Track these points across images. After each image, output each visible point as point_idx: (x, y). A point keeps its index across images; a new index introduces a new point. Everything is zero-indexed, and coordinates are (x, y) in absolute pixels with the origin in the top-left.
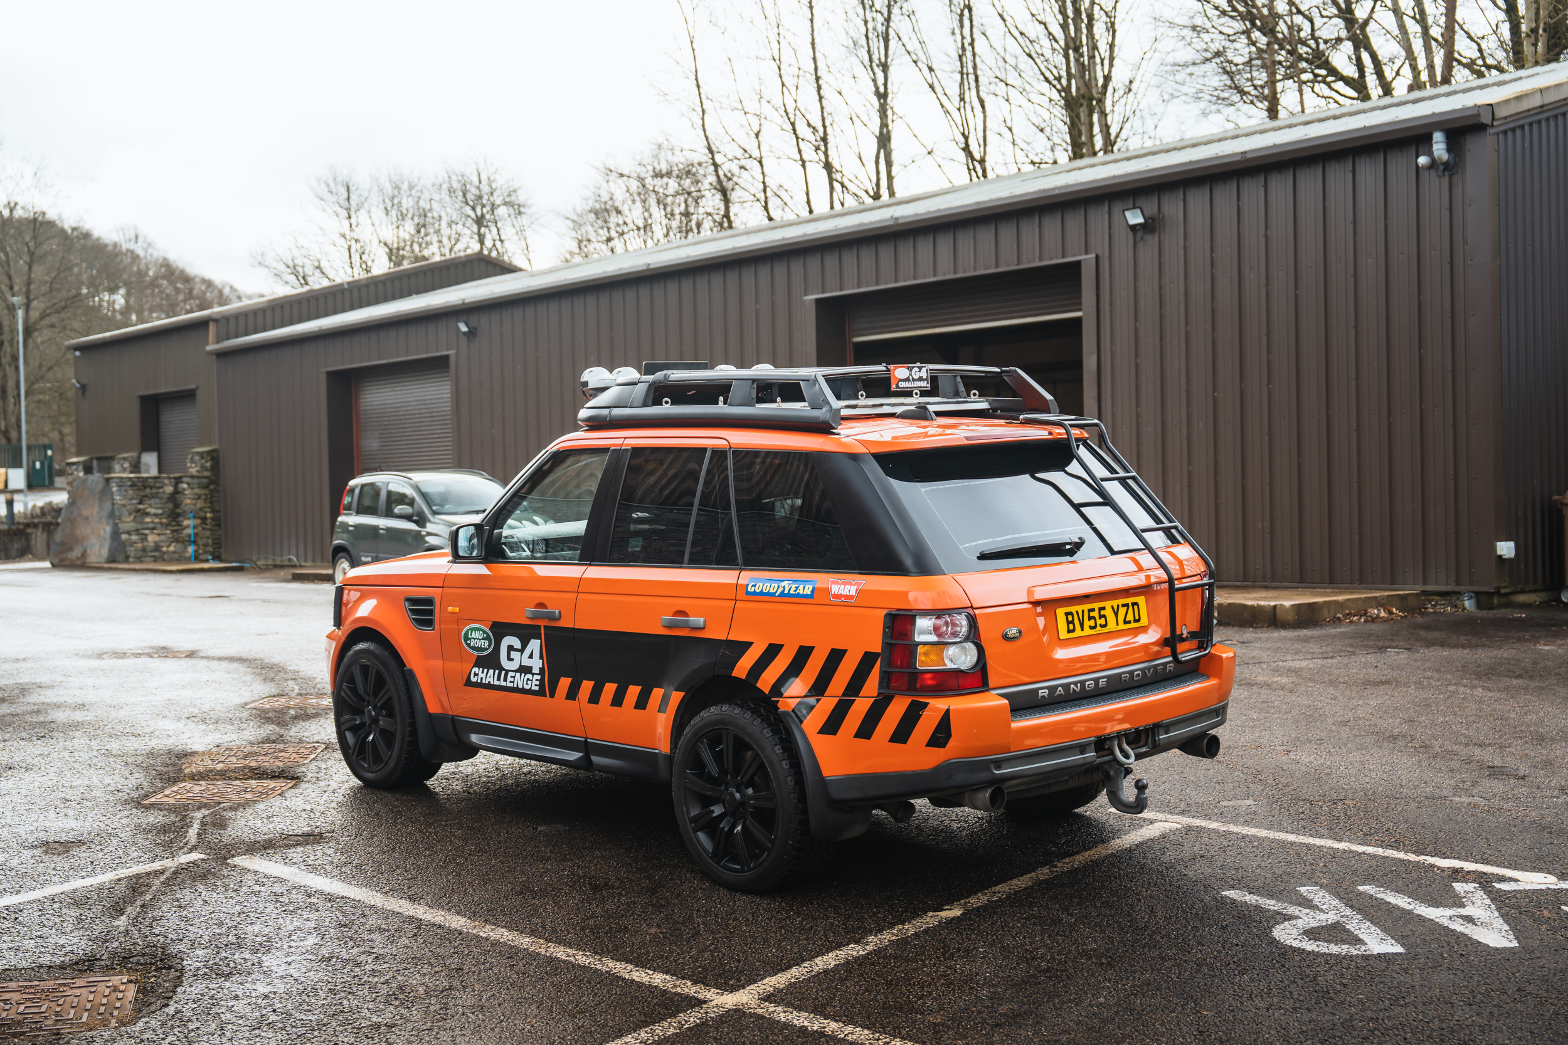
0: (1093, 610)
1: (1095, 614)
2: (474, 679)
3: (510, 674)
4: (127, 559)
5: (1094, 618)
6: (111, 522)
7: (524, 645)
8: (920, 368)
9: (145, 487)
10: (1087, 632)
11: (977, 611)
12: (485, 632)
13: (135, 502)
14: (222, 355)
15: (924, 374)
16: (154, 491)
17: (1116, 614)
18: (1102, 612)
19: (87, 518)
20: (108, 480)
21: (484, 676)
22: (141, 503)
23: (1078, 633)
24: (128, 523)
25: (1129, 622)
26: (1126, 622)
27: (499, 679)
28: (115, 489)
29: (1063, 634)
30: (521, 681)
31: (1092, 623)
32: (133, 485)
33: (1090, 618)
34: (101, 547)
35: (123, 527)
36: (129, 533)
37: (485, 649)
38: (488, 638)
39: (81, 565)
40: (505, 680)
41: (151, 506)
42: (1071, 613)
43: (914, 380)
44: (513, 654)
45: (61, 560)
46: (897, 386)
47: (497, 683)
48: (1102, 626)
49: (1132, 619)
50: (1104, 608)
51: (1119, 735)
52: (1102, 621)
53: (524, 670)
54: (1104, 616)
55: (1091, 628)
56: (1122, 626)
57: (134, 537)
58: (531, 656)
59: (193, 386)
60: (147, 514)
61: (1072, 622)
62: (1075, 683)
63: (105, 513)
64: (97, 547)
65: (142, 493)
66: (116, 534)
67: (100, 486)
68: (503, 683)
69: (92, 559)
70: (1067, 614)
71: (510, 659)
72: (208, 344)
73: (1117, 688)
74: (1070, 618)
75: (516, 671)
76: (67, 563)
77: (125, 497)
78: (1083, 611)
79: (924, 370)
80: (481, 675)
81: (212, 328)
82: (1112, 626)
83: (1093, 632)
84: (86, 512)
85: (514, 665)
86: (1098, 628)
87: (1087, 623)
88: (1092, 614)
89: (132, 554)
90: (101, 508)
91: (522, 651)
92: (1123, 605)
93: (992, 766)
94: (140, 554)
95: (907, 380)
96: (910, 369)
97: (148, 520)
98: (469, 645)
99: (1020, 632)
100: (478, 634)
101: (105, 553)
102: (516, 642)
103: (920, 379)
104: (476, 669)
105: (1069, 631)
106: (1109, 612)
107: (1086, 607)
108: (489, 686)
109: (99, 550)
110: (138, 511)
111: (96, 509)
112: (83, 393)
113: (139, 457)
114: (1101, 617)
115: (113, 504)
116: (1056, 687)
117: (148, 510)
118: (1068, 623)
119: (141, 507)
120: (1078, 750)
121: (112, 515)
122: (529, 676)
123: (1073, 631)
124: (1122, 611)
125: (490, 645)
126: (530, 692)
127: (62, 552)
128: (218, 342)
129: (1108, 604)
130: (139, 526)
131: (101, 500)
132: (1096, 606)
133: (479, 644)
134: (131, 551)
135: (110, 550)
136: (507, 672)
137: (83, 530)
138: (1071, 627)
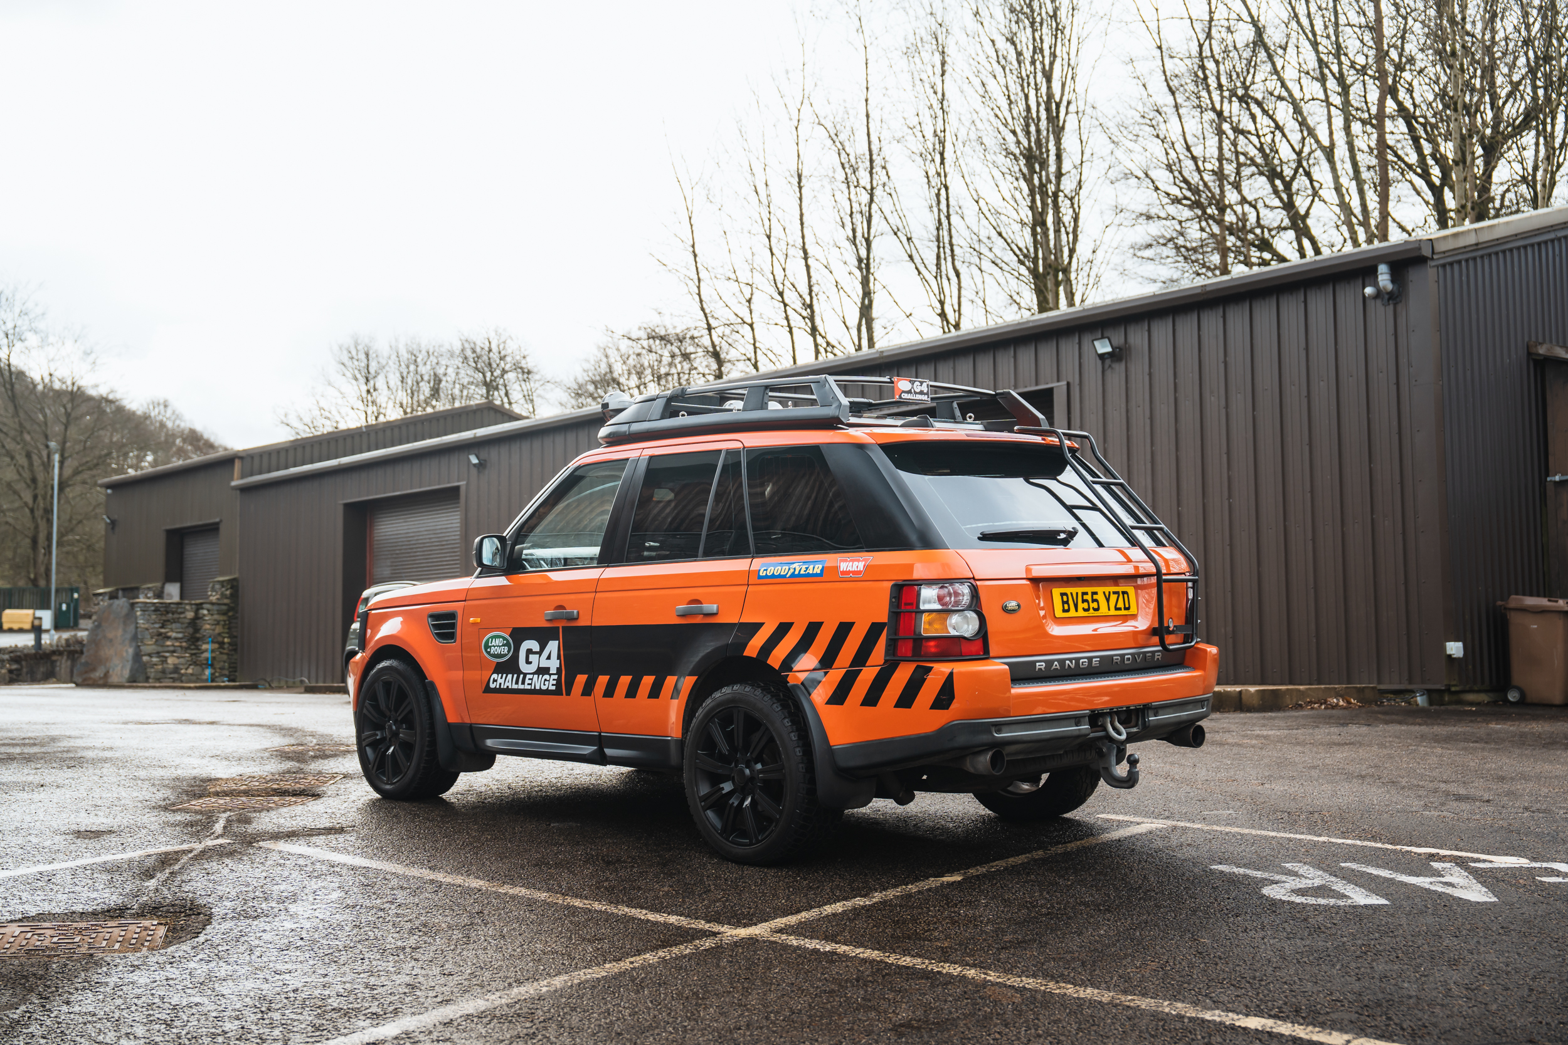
0: (1086, 593)
1: (1088, 597)
2: (492, 686)
3: (529, 676)
4: (147, 679)
5: (1087, 601)
6: (134, 644)
7: (542, 648)
8: (921, 383)
9: (168, 613)
10: (1081, 613)
11: (978, 583)
12: (504, 639)
13: (157, 626)
14: (245, 490)
15: (924, 388)
16: (176, 616)
17: (1108, 600)
18: (1095, 597)
19: (111, 641)
20: (133, 605)
21: (502, 681)
22: (162, 627)
23: (1072, 613)
24: (149, 646)
25: (1120, 609)
27: (517, 683)
28: (139, 613)
29: (1059, 613)
30: (538, 683)
31: (1085, 605)
32: (156, 610)
33: (1084, 601)
34: (123, 667)
35: (145, 649)
36: (150, 655)
37: (505, 655)
38: (508, 644)
39: (104, 683)
40: (523, 683)
41: (172, 630)
42: (1066, 594)
43: (916, 393)
44: (532, 657)
45: (85, 680)
46: (900, 397)
47: (514, 686)
48: (1095, 610)
49: (1122, 606)
50: (1096, 593)
51: (1111, 713)
52: (1095, 605)
53: (542, 671)
54: (1097, 601)
55: (1084, 610)
56: (1113, 612)
57: (155, 660)
58: (549, 658)
59: (217, 520)
60: (169, 638)
61: (1067, 602)
62: (1071, 660)
63: (129, 636)
64: (119, 668)
65: (164, 618)
66: (137, 656)
67: (125, 611)
68: (521, 687)
69: (114, 679)
70: (1062, 595)
71: (528, 662)
72: (232, 480)
73: (1109, 668)
74: (1065, 598)
75: (533, 674)
76: (90, 682)
77: (148, 621)
78: (1077, 593)
79: (925, 385)
80: (499, 681)
81: (237, 465)
82: (1104, 610)
83: (1086, 614)
84: (110, 635)
85: (533, 668)
86: (1091, 610)
87: (1081, 605)
88: (1085, 597)
89: (152, 675)
90: (125, 631)
91: (540, 653)
92: (1114, 593)
93: (993, 729)
94: (160, 675)
95: (909, 392)
96: (913, 383)
97: (169, 643)
98: (489, 653)
99: (1019, 606)
100: (499, 642)
101: (126, 673)
102: (534, 645)
103: (921, 393)
104: (495, 676)
105: (1064, 611)
106: (1100, 597)
107: (1080, 590)
108: (508, 691)
109: (121, 669)
110: (160, 634)
111: (120, 632)
112: (113, 528)
113: (163, 587)
114: (1094, 601)
115: (137, 628)
116: (1052, 661)
117: (169, 634)
118: (1064, 603)
119: (163, 630)
120: (1073, 721)
121: (135, 638)
122: (547, 677)
123: (1068, 611)
124: (1113, 598)
125: (509, 651)
126: (547, 692)
127: (86, 672)
128: (242, 477)
129: (1100, 590)
130: (160, 649)
131: (125, 623)
132: (1090, 590)
133: (498, 651)
134: (151, 672)
135: (131, 671)
136: (525, 675)
137: (107, 652)
138: (1066, 607)
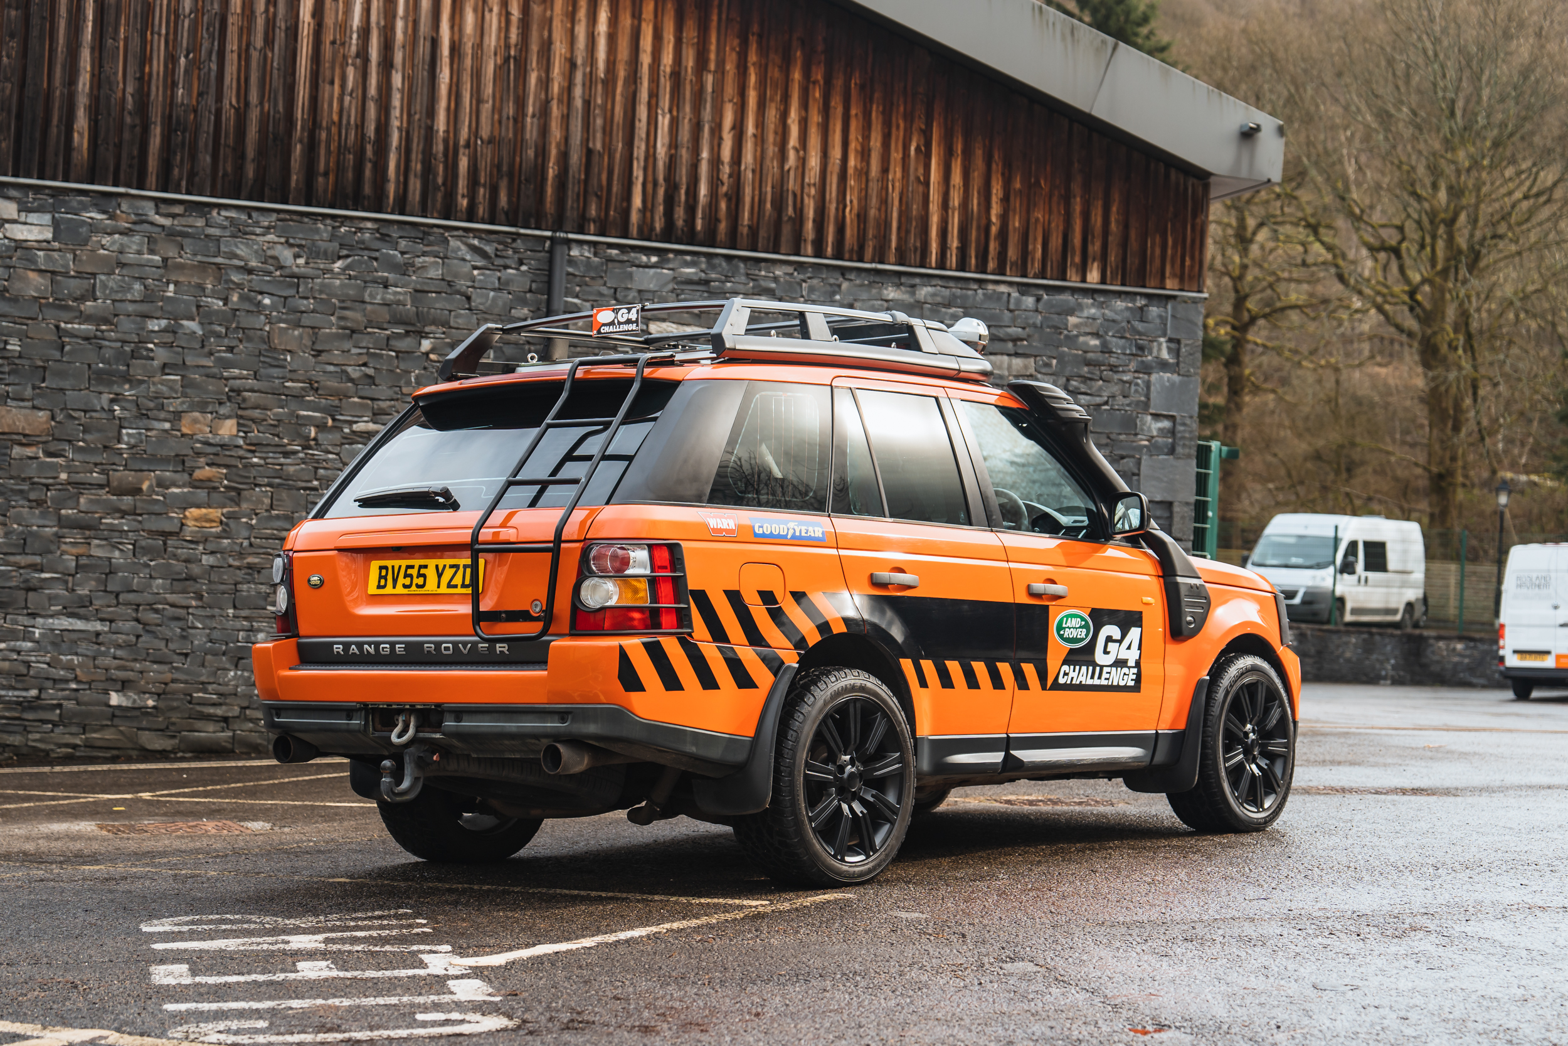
0: (412, 567)
1: (414, 572)
5: (411, 576)
8: (629, 310)
10: (400, 590)
11: (295, 555)
15: (633, 316)
17: (440, 575)
18: (423, 571)
23: (389, 590)
25: (456, 586)
26: (449, 586)
29: (372, 589)
31: (407, 581)
33: (405, 576)
42: (386, 568)
43: (620, 323)
48: (418, 586)
49: (459, 582)
50: (426, 567)
52: (420, 581)
54: (424, 576)
55: (405, 586)
56: (444, 589)
61: (385, 578)
62: (370, 644)
70: (381, 568)
73: (416, 656)
74: (384, 573)
78: (400, 567)
79: (634, 311)
82: (431, 586)
83: (406, 591)
86: (414, 587)
87: (401, 580)
88: (410, 571)
92: (452, 566)
93: (274, 712)
95: (612, 323)
96: (616, 311)
99: (322, 582)
103: (629, 321)
105: (379, 587)
106: (431, 573)
107: (404, 563)
114: (419, 575)
116: (352, 643)
118: (381, 577)
120: (344, 714)
123: (384, 587)
124: (448, 573)
129: (432, 563)
132: (417, 563)
138: (383, 582)
